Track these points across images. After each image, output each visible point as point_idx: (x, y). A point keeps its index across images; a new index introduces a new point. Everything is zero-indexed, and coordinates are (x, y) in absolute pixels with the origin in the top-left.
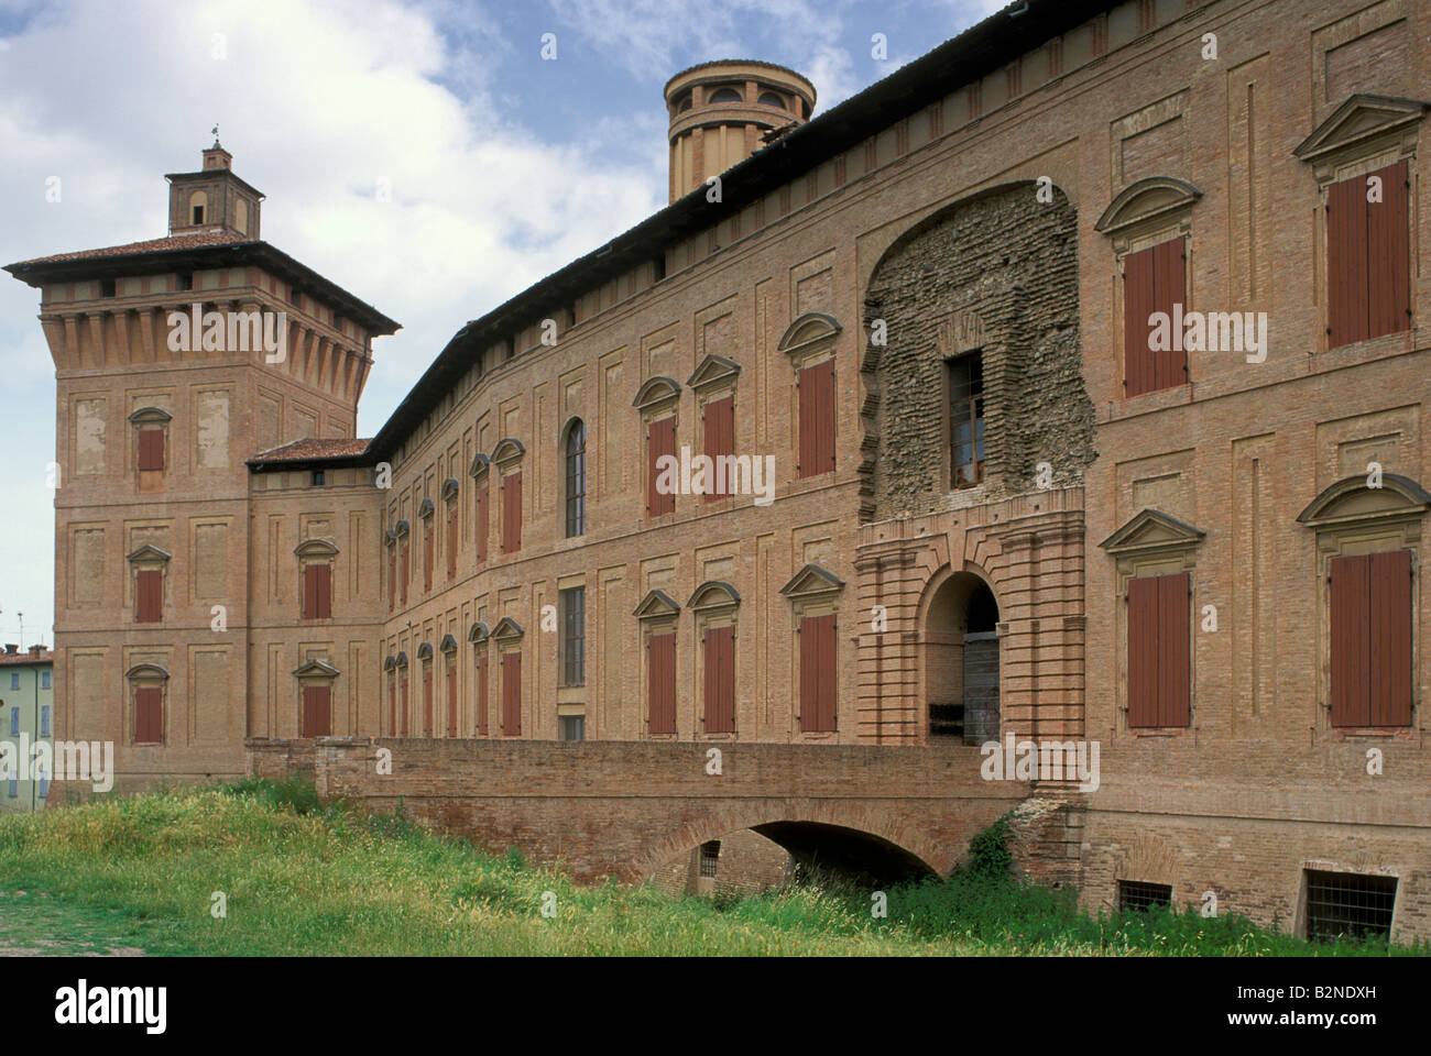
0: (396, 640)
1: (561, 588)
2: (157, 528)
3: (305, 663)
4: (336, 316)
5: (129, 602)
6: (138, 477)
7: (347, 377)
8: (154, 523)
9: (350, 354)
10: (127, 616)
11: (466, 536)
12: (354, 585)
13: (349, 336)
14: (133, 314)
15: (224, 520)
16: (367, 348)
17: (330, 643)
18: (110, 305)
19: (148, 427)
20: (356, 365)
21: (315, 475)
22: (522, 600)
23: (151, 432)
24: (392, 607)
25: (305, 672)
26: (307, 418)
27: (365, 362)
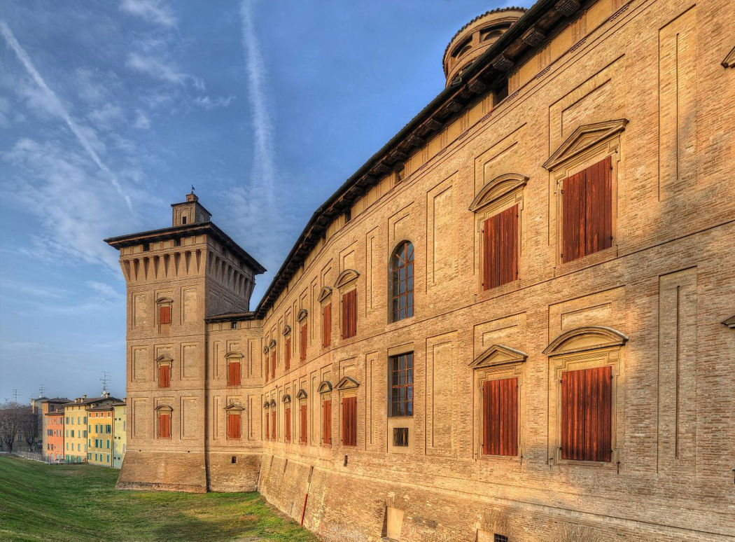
0: (269, 394)
1: (389, 355)
2: (167, 348)
3: (229, 404)
4: (241, 263)
5: (156, 379)
6: (159, 327)
7: (245, 289)
8: (166, 346)
9: (246, 280)
10: (155, 385)
11: (312, 337)
12: (250, 371)
13: (246, 272)
14: (157, 259)
15: (195, 344)
16: (253, 279)
17: (240, 396)
18: (147, 254)
19: (164, 305)
20: (249, 284)
21: (233, 324)
22: (358, 365)
23: (165, 307)
24: (267, 380)
25: (229, 408)
26: (229, 304)
27: (253, 284)
